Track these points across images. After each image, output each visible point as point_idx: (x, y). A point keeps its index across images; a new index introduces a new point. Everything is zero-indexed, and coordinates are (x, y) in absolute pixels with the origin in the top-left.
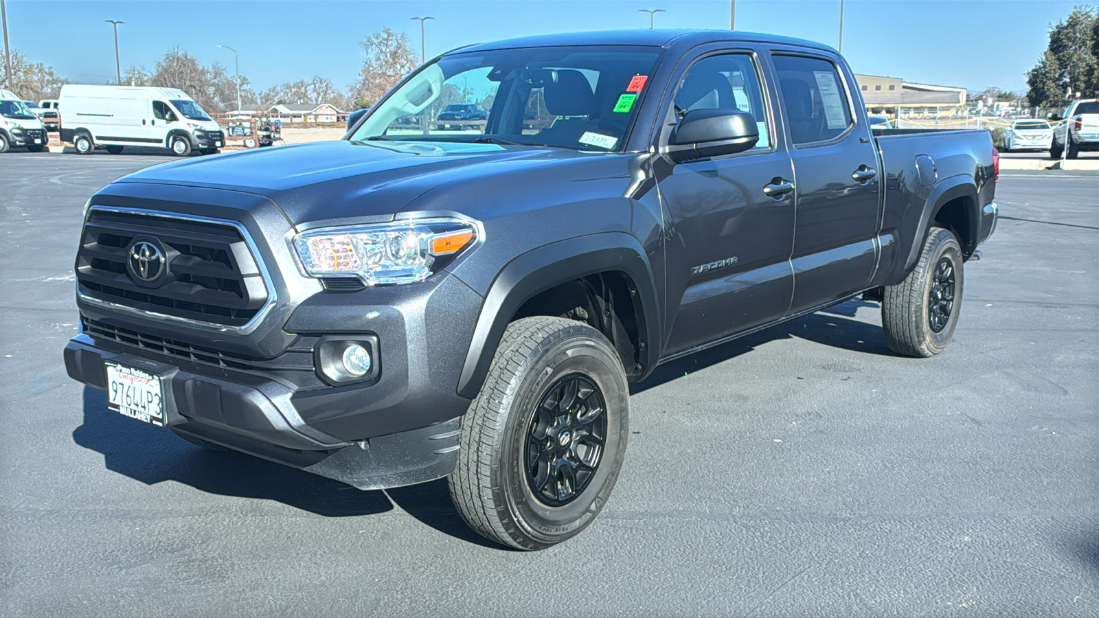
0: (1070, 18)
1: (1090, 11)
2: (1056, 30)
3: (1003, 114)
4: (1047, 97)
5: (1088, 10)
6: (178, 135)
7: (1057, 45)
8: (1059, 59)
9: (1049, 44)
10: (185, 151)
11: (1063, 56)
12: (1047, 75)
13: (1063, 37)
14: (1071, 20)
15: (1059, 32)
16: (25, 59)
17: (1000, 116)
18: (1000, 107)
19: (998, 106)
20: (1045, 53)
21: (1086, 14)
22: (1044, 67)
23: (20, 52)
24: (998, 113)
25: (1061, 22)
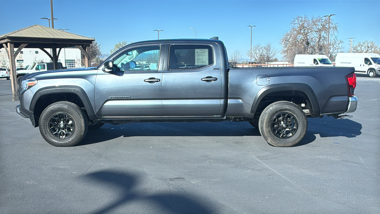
6: (371, 70)
10: (373, 75)
16: (375, 44)
23: (374, 41)
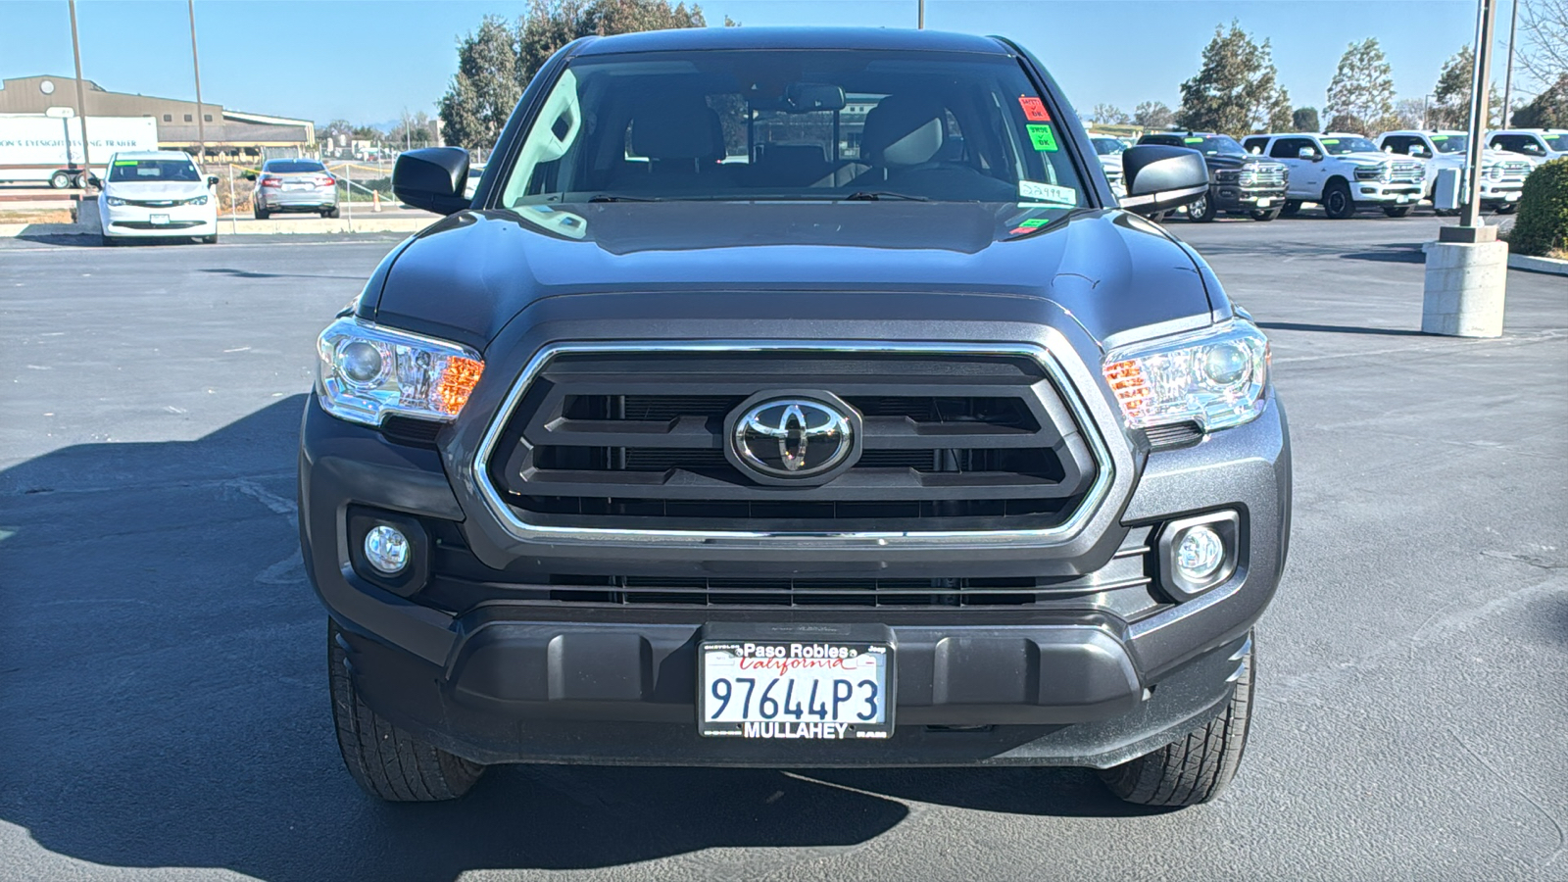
0: (481, 31)
1: (504, 23)
2: (466, 46)
3: (366, 157)
4: (467, 135)
5: (501, 21)
7: (470, 65)
8: (474, 84)
9: (459, 64)
11: (480, 80)
12: (464, 105)
13: (477, 56)
14: (483, 33)
15: (471, 48)
17: (362, 159)
18: (360, 147)
19: (357, 146)
20: (457, 76)
21: (499, 26)
22: (459, 94)
24: (359, 156)
25: (470, 36)
